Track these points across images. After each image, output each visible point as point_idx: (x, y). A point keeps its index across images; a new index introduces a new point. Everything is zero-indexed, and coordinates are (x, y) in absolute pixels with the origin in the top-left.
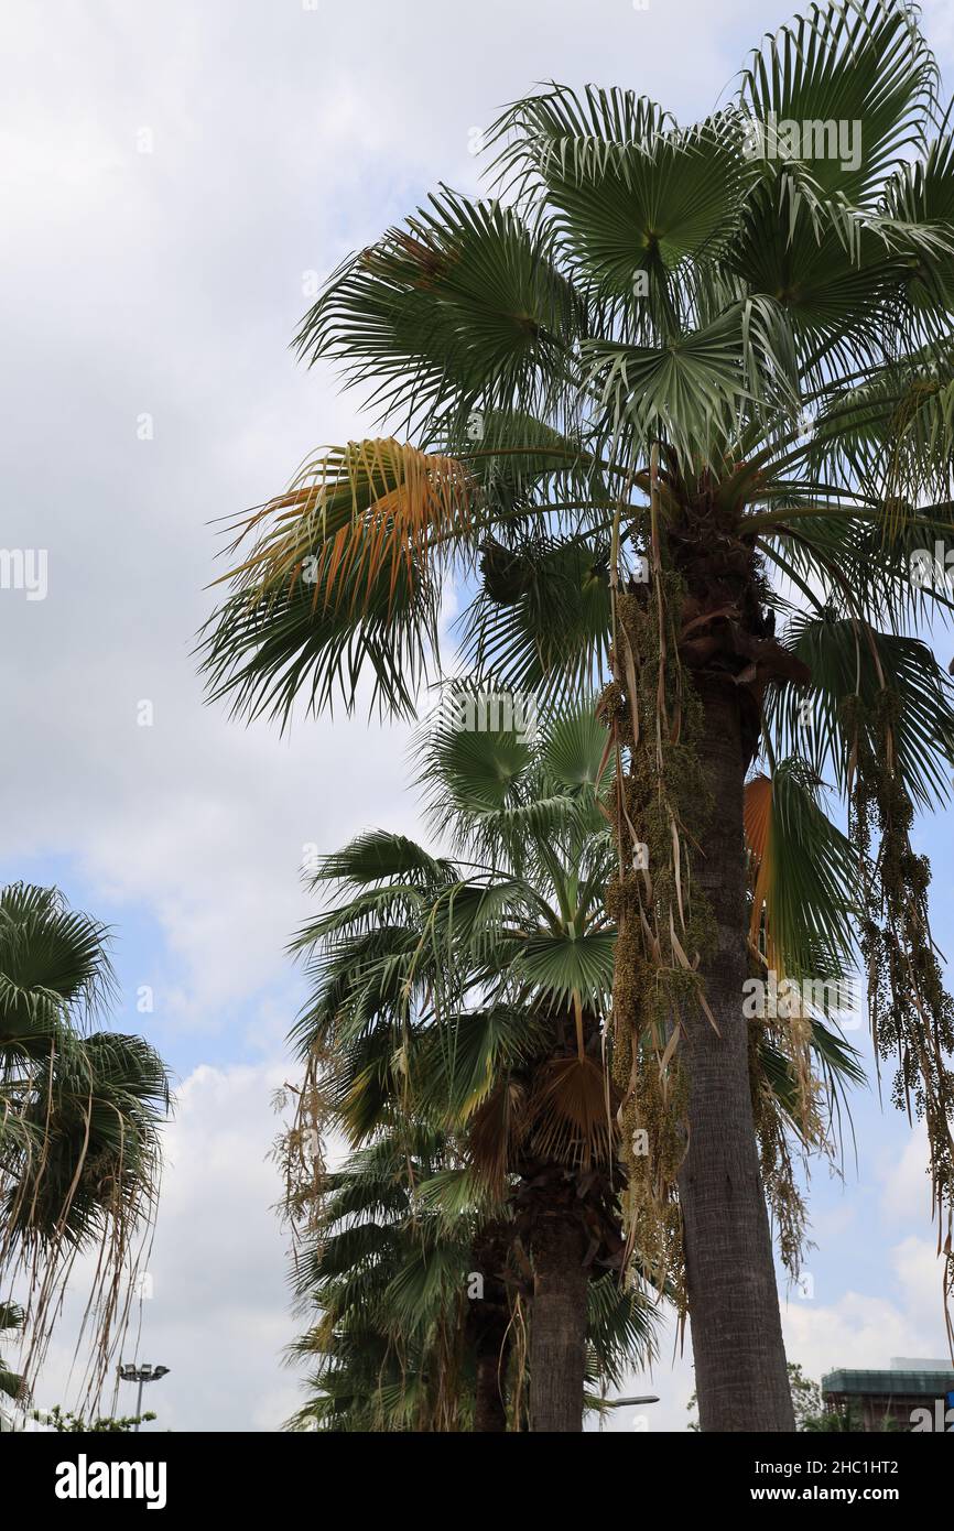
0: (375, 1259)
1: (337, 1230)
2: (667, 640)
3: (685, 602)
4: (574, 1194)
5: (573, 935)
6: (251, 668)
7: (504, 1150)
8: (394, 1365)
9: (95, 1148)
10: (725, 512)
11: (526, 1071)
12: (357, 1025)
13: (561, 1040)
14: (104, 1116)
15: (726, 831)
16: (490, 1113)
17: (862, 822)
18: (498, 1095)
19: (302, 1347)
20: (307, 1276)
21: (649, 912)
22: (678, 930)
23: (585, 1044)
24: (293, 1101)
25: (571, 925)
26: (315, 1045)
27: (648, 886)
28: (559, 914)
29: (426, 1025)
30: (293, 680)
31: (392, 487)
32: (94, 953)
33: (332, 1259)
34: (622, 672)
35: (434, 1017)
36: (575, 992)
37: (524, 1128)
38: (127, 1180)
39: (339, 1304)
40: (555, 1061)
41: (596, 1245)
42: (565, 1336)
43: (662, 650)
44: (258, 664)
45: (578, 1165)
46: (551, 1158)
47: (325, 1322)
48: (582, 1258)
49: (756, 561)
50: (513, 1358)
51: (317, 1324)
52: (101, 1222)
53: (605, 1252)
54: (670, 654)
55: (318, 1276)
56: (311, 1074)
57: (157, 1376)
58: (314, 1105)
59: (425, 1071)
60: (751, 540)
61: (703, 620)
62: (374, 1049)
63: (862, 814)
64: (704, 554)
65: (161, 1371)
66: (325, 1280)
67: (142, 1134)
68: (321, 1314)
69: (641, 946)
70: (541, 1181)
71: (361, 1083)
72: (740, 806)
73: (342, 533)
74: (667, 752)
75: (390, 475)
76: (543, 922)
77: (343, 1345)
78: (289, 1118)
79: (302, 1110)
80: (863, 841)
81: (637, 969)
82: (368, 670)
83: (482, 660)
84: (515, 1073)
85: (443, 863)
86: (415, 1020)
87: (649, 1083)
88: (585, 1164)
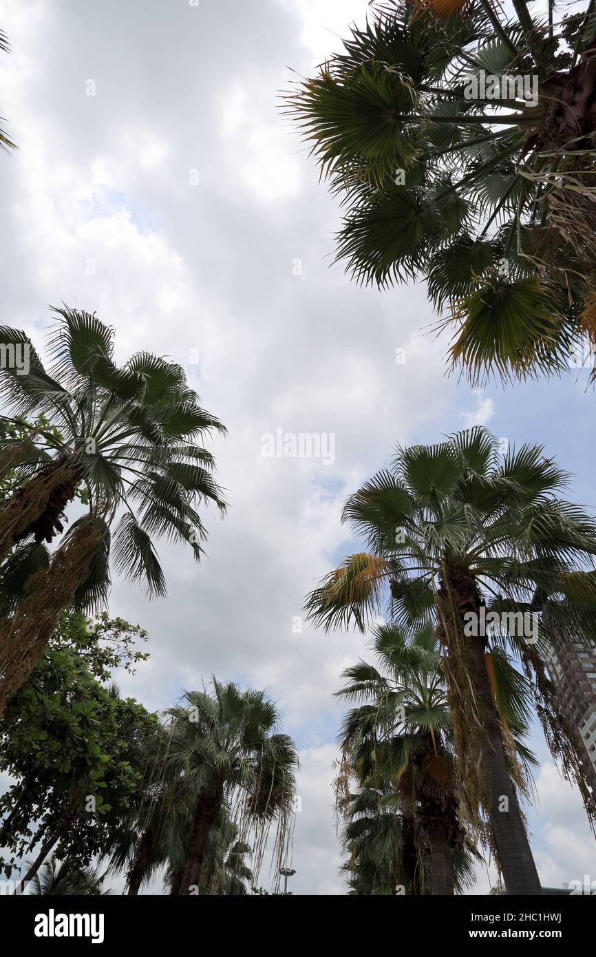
0: (368, 832)
1: (355, 818)
2: (455, 611)
3: (458, 598)
4: (440, 811)
5: (428, 707)
6: (318, 612)
7: (414, 792)
8: (378, 878)
9: (276, 784)
10: (465, 569)
11: (418, 759)
12: (359, 739)
13: (428, 748)
14: (278, 772)
15: (482, 674)
16: (407, 775)
17: (528, 668)
18: (410, 768)
19: (344, 868)
20: (344, 838)
21: (462, 705)
22: (476, 713)
23: (437, 749)
24: (339, 766)
25: (427, 704)
26: (346, 746)
27: (461, 695)
28: (421, 700)
29: (382, 740)
30: (330, 619)
31: (365, 567)
32: (275, 715)
33: (353, 831)
34: (441, 621)
35: (384, 738)
36: (430, 726)
37: (420, 783)
38: (286, 796)
39: (357, 850)
40: (428, 756)
41: (451, 832)
42: (444, 872)
43: (454, 614)
44: (320, 611)
45: (440, 798)
46: (431, 796)
47: (352, 858)
48: (447, 839)
49: (476, 584)
50: (420, 879)
51: (349, 858)
52: (277, 812)
53: (455, 836)
54: (456, 615)
55: (349, 839)
56: (344, 757)
57: (292, 874)
58: (345, 768)
59: (383, 760)
60: (474, 577)
61: (463, 603)
62: (365, 749)
63: (527, 666)
64: (460, 583)
65: (293, 872)
66: (351, 840)
67: (291, 779)
68: (350, 855)
69: (461, 718)
70: (428, 805)
71: (361, 761)
72: (485, 665)
73: (352, 582)
74: (461, 648)
75: (365, 563)
76: (416, 703)
77: (360, 868)
78: (336, 773)
79: (342, 771)
80: (530, 675)
81: (462, 727)
82: (353, 617)
83: (393, 617)
84: (415, 761)
85: (384, 679)
86: (378, 739)
87: (472, 772)
88: (443, 798)
